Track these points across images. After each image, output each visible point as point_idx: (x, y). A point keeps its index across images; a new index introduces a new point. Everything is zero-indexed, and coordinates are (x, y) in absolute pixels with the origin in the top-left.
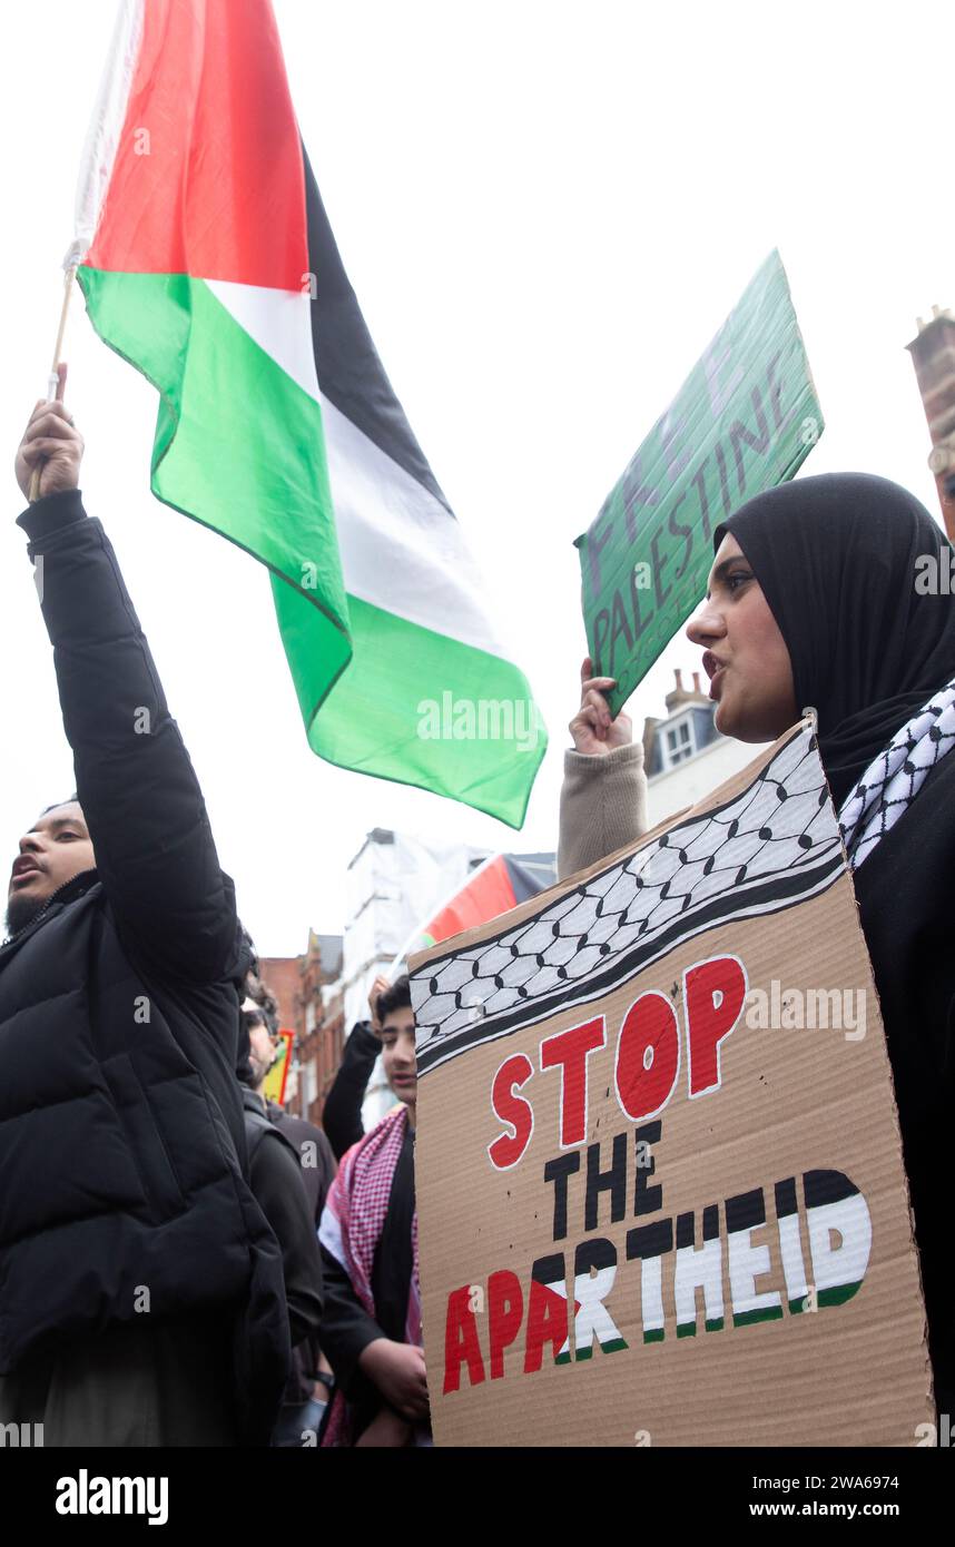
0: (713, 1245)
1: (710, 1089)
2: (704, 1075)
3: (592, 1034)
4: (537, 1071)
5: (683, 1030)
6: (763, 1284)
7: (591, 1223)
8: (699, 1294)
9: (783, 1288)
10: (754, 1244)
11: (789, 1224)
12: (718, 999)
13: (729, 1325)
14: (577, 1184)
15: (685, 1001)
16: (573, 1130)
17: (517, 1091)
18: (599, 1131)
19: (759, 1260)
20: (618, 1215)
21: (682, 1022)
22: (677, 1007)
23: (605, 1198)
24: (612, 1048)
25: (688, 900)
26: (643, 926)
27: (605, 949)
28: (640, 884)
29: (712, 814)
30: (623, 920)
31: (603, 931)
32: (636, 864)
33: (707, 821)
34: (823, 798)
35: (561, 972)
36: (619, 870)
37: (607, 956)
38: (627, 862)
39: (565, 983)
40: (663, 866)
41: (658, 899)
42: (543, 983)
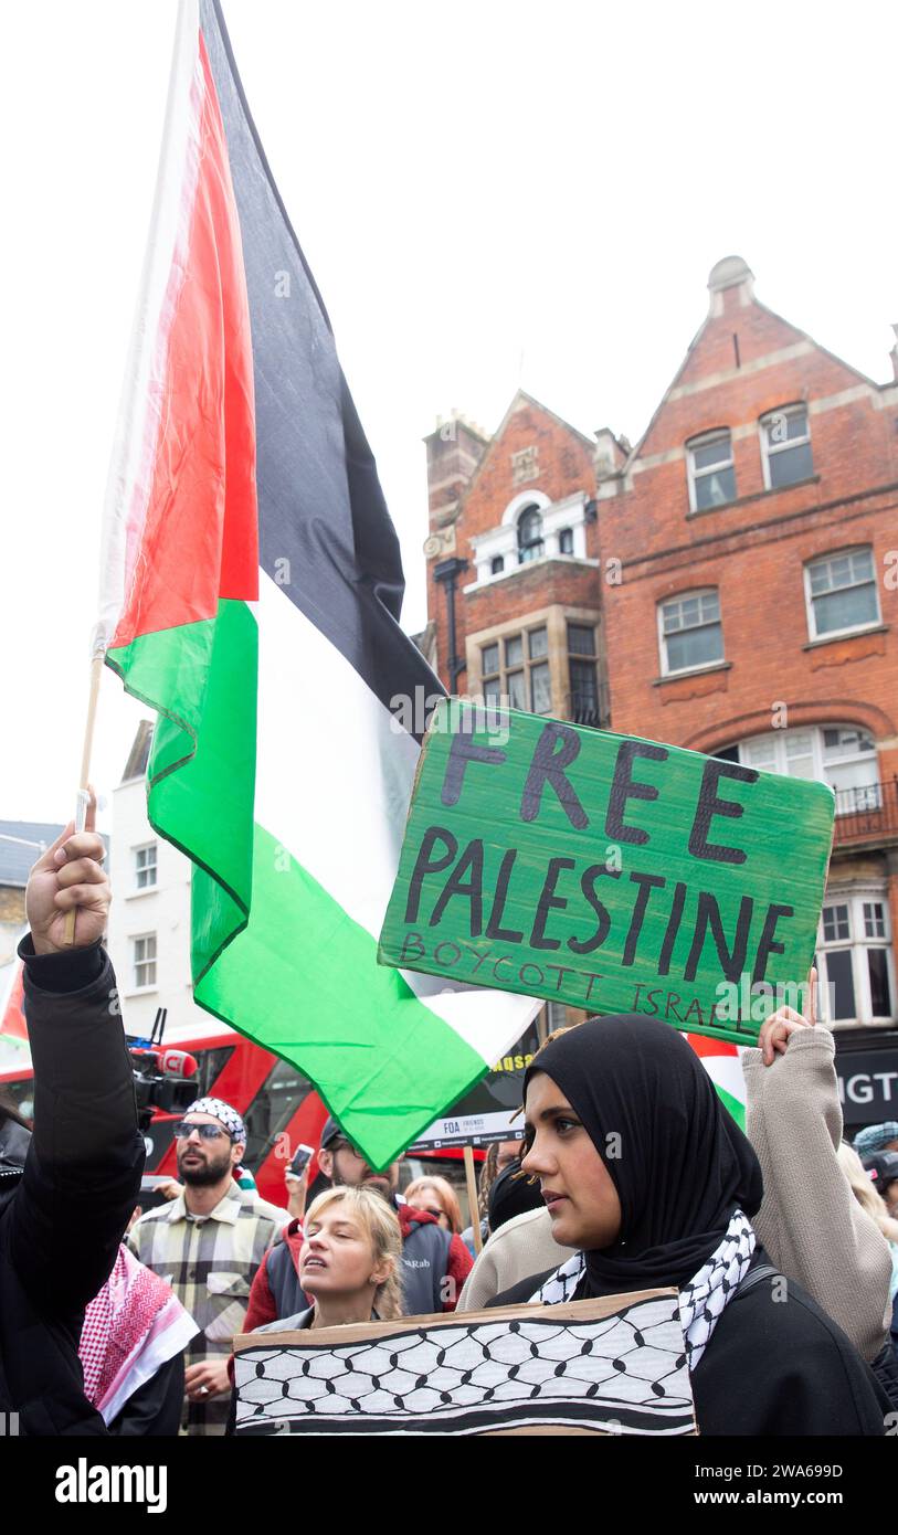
25: (537, 1389)
26: (490, 1394)
27: (446, 1397)
28: (487, 1354)
29: (566, 1324)
30: (466, 1378)
31: (444, 1380)
32: (483, 1334)
33: (560, 1328)
34: (680, 1363)
35: (399, 1401)
36: (464, 1332)
37: (448, 1406)
38: (472, 1328)
39: (403, 1412)
40: (512, 1349)
41: (506, 1377)
42: (378, 1404)
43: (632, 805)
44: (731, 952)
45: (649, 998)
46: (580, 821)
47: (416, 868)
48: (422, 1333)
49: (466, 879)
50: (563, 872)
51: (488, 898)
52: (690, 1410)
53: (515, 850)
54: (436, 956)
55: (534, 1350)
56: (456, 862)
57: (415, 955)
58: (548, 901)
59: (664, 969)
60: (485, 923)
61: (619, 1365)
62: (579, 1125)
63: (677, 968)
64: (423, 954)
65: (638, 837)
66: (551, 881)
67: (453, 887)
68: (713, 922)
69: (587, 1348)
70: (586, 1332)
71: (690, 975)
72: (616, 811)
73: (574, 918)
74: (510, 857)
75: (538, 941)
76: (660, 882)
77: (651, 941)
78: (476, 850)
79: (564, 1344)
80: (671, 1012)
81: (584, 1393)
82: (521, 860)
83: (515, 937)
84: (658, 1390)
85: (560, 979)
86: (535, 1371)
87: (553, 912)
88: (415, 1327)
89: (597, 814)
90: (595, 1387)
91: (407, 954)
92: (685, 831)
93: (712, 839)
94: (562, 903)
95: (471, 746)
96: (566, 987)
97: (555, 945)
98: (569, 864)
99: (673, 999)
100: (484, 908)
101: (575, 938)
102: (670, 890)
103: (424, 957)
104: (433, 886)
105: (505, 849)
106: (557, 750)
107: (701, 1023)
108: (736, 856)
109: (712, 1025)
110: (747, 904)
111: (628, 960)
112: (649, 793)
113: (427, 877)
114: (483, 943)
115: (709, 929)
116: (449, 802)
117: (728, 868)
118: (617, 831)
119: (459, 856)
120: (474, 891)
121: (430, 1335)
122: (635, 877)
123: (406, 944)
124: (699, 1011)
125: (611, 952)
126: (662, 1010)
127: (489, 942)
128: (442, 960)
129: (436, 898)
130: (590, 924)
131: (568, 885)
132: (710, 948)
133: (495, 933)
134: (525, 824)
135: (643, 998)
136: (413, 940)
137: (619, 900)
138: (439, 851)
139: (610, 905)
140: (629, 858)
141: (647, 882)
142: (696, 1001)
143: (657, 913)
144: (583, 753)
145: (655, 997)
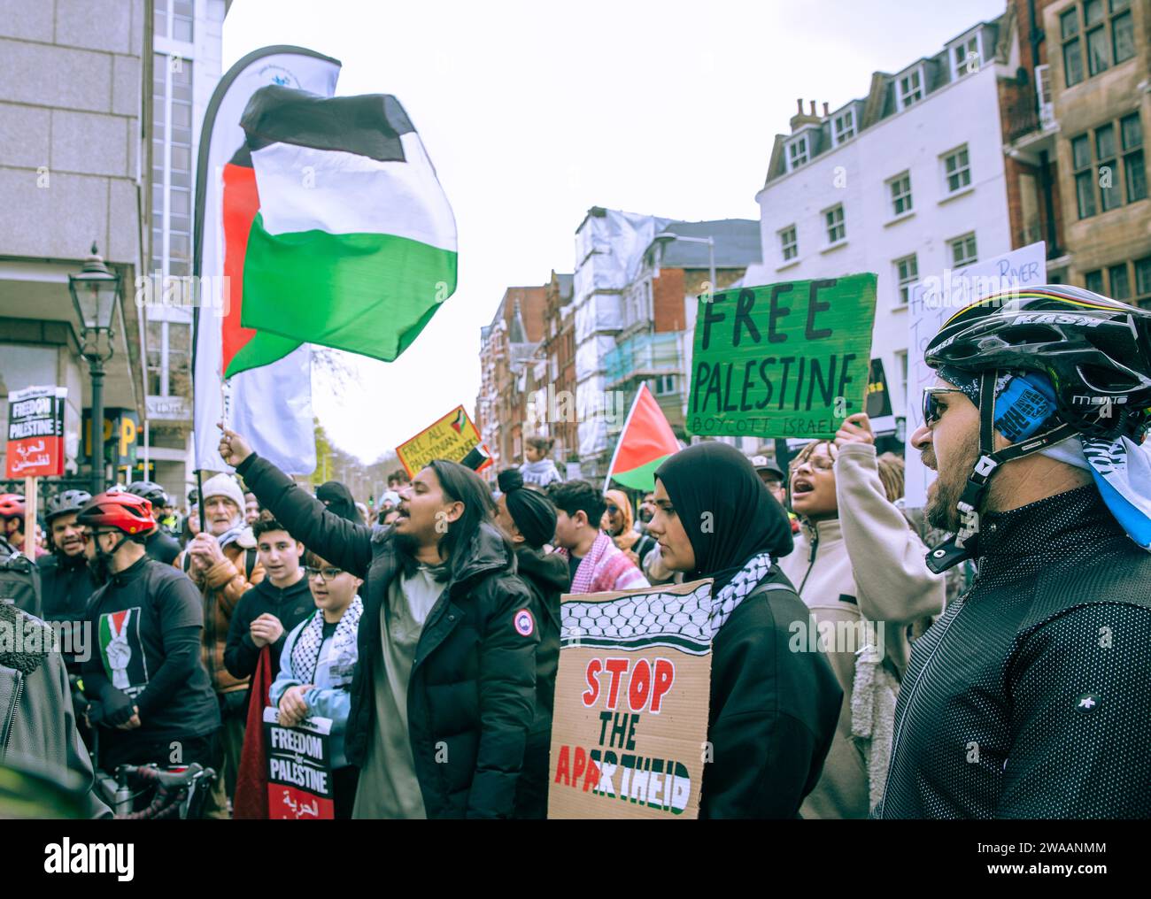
0: (647, 774)
1: (656, 712)
2: (656, 704)
3: (624, 665)
4: (604, 670)
5: (652, 683)
6: (658, 795)
7: (612, 744)
8: (639, 789)
9: (663, 799)
10: (659, 779)
11: (669, 778)
12: (664, 677)
13: (646, 804)
14: (610, 725)
15: (655, 671)
16: (612, 702)
17: (595, 674)
18: (620, 707)
19: (659, 786)
20: (621, 745)
21: (653, 679)
22: (652, 672)
23: (618, 737)
24: (630, 675)
26: (647, 630)
27: (634, 630)
29: (677, 595)
30: (642, 621)
35: (618, 631)
37: (634, 634)
39: (619, 636)
41: (654, 621)
42: (611, 632)
43: (779, 321)
44: (827, 391)
45: (791, 422)
46: (757, 339)
49: (715, 384)
50: (752, 368)
51: (723, 391)
53: (733, 363)
56: (710, 377)
57: (698, 428)
58: (748, 385)
59: (797, 407)
61: (690, 619)
63: (803, 405)
65: (782, 338)
66: (747, 376)
67: (710, 390)
68: (818, 376)
69: (682, 607)
70: (683, 600)
71: (808, 407)
72: (772, 327)
73: (758, 391)
74: (731, 367)
75: (743, 407)
76: (793, 360)
77: (791, 394)
78: (717, 369)
79: (675, 605)
80: (801, 430)
81: (678, 630)
82: (735, 367)
83: (734, 408)
84: (701, 631)
85: (753, 424)
86: (664, 619)
87: (749, 390)
89: (764, 332)
90: (681, 627)
91: (695, 427)
92: (804, 327)
93: (816, 327)
94: (752, 385)
95: (712, 315)
96: (756, 427)
97: (750, 407)
98: (755, 362)
99: (800, 421)
100: (722, 397)
101: (758, 402)
102: (798, 363)
104: (702, 391)
105: (728, 365)
106: (746, 303)
107: (814, 432)
108: (828, 333)
109: (819, 432)
110: (833, 359)
111: (781, 407)
112: (786, 312)
113: (700, 388)
114: (722, 415)
115: (816, 379)
116: (705, 347)
117: (824, 342)
118: (773, 337)
119: (711, 373)
120: (718, 389)
122: (783, 360)
124: (812, 426)
125: (773, 405)
126: (797, 428)
127: (725, 414)
129: (704, 397)
130: (764, 392)
131: (755, 377)
132: (817, 389)
133: (727, 408)
134: (735, 348)
135: (788, 426)
137: (775, 375)
138: (704, 373)
139: (772, 379)
140: (778, 351)
141: (787, 361)
142: (811, 421)
143: (793, 377)
144: (757, 301)
145: (794, 424)
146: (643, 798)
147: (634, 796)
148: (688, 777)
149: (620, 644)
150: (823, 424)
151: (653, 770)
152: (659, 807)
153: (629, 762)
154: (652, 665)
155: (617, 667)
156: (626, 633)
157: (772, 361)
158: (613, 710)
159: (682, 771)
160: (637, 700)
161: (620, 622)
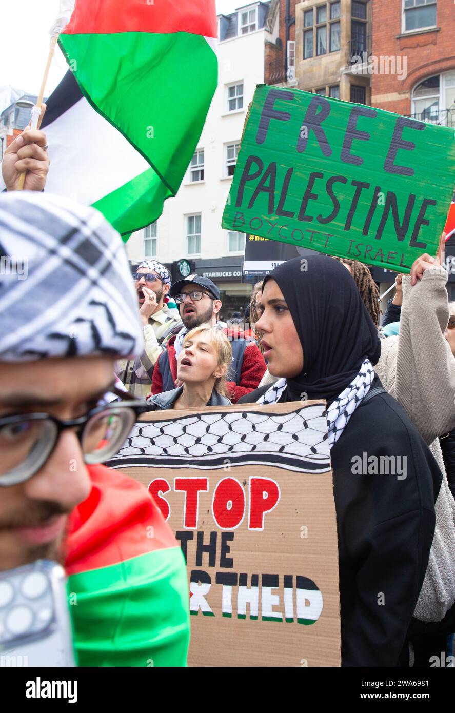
0: (255, 589)
1: (258, 529)
2: (256, 521)
3: (202, 484)
4: (173, 490)
5: (247, 501)
6: (275, 608)
7: (199, 563)
8: (248, 606)
9: (284, 612)
10: (273, 593)
11: (288, 592)
12: (265, 495)
13: (260, 619)
14: (192, 545)
15: (250, 489)
16: (191, 521)
17: (161, 494)
18: (203, 526)
19: (275, 600)
20: (212, 563)
21: (247, 497)
22: (245, 490)
23: (206, 556)
24: (210, 493)
25: (255, 447)
26: (231, 448)
27: (210, 449)
28: (230, 428)
29: (270, 415)
30: (220, 440)
31: (209, 440)
32: (229, 418)
33: (267, 417)
34: (325, 438)
35: (186, 450)
36: (219, 416)
37: (211, 453)
38: (224, 415)
39: (188, 455)
40: (243, 426)
41: (239, 440)
42: (176, 451)
43: (356, 142)
44: (401, 224)
45: (357, 247)
46: (327, 152)
47: (242, 178)
48: (199, 416)
49: (267, 184)
50: (317, 180)
51: (278, 193)
52: (329, 461)
53: (293, 168)
54: (250, 224)
55: (254, 427)
56: (262, 175)
57: (240, 224)
58: (309, 195)
59: (365, 232)
60: (275, 207)
61: (295, 437)
62: (287, 309)
63: (372, 232)
64: (244, 223)
65: (357, 161)
66: (310, 186)
67: (260, 188)
68: (393, 208)
69: (280, 428)
70: (280, 420)
71: (379, 236)
72: (347, 145)
73: (321, 206)
74: (290, 171)
75: (303, 217)
76: (367, 186)
77: (359, 218)
78: (273, 168)
79: (268, 425)
80: (367, 255)
81: (278, 450)
82: (296, 174)
83: (290, 215)
84: (314, 450)
85: (312, 237)
86: (255, 438)
87: (311, 202)
88: (195, 413)
89: (337, 148)
90: (283, 448)
91: (236, 223)
92: (383, 158)
93: (397, 162)
94: (315, 197)
95: (272, 111)
96: (315, 241)
97: (310, 219)
98: (320, 175)
99: (369, 248)
100: (275, 200)
101: (321, 216)
102: (372, 189)
103: (244, 225)
104: (250, 187)
105: (287, 168)
106: (318, 112)
107: (382, 261)
108: (408, 172)
109: (388, 262)
110: (412, 199)
111: (347, 228)
112: (364, 136)
113: (248, 183)
114: (274, 218)
115: (391, 211)
116: (260, 141)
117: (405, 179)
118: (347, 158)
119: (264, 172)
120: (271, 190)
121: (203, 417)
122: (354, 183)
123: (235, 218)
124: (382, 255)
125: (339, 223)
126: (363, 254)
127: (277, 217)
128: (253, 227)
129: (251, 194)
130: (330, 208)
131: (319, 188)
132: (390, 221)
133: (280, 212)
134: (299, 154)
135: (353, 248)
136: (239, 216)
137: (344, 194)
138: (254, 168)
139: (340, 198)
140: (352, 172)
141: (360, 186)
142: (380, 250)
143: (364, 203)
144: (332, 114)
145: (360, 247)
146: (254, 613)
147: (242, 611)
148: (317, 589)
149: (192, 462)
150: (392, 255)
151: (264, 585)
152: (279, 620)
153: (226, 579)
154: (245, 483)
155: (192, 487)
156: (199, 451)
157: (344, 180)
158: (195, 530)
159: (306, 584)
160: (228, 518)
161: (188, 441)
